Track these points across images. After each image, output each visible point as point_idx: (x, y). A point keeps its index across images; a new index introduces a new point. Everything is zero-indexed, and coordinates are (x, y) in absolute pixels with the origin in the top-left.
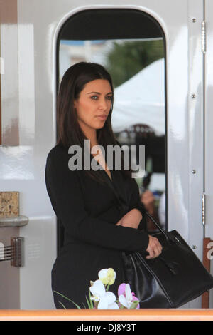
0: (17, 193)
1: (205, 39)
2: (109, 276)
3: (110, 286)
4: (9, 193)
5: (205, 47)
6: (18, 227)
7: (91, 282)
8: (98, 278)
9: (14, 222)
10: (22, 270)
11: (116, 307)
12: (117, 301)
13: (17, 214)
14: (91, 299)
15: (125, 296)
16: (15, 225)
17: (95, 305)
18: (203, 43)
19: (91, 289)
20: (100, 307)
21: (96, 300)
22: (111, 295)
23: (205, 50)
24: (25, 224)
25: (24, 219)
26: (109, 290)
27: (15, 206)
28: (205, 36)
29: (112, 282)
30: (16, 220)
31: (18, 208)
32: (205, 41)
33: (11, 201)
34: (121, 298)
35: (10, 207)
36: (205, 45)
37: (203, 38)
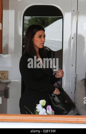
0: (7, 71)
1: (78, 17)
2: (43, 103)
3: (44, 106)
4: (4, 71)
5: (78, 20)
6: (7, 84)
7: (37, 104)
8: (39, 103)
9: (6, 82)
10: (8, 99)
11: (46, 114)
12: (46, 112)
13: (7, 79)
14: (37, 111)
15: (49, 110)
16: (6, 83)
17: (38, 113)
18: (77, 19)
19: (37, 107)
20: (40, 114)
21: (38, 111)
22: (44, 109)
23: (78, 21)
24: (10, 82)
25: (9, 81)
26: (43, 108)
27: (6, 76)
28: (78, 16)
29: (44, 105)
30: (7, 81)
31: (7, 77)
32: (78, 18)
33: (5, 74)
34: (48, 111)
35: (4, 76)
36: (78, 19)
37: (77, 17)
